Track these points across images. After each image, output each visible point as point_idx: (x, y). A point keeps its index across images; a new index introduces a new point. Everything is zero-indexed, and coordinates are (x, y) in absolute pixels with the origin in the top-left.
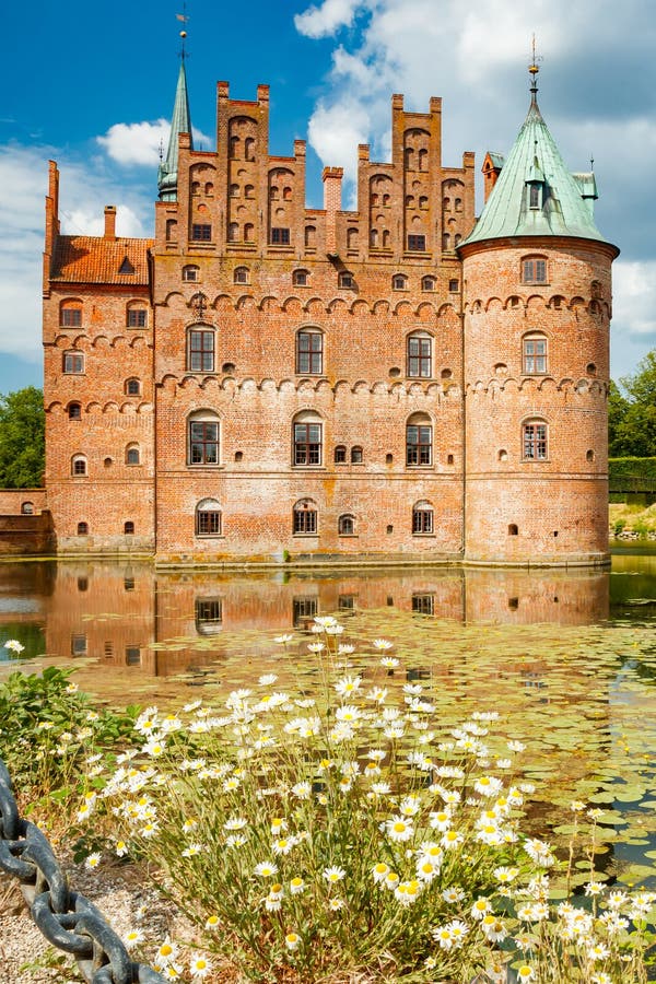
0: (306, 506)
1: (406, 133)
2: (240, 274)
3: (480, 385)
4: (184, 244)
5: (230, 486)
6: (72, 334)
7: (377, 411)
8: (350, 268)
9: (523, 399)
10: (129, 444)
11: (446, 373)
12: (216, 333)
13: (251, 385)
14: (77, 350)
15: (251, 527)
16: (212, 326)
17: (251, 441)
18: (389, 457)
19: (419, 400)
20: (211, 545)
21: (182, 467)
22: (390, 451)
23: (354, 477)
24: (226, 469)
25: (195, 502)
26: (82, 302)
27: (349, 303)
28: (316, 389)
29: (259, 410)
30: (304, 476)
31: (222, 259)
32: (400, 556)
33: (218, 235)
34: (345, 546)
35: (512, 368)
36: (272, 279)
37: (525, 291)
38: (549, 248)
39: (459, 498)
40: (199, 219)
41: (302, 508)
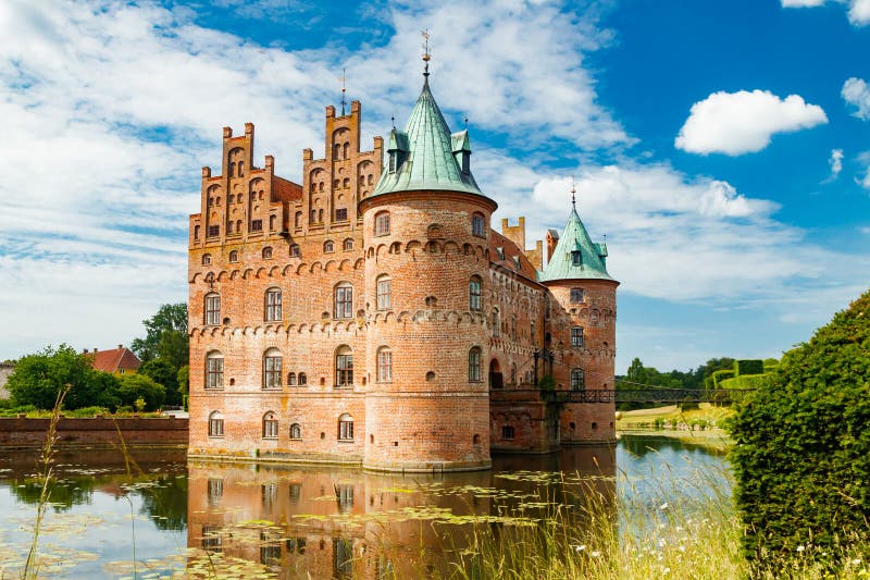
0: (271, 417)
1: (334, 133)
2: (233, 255)
4: (203, 240)
5: (227, 403)
7: (315, 346)
8: (296, 241)
9: (376, 331)
11: (362, 313)
12: (221, 298)
13: (239, 331)
15: (240, 431)
16: (218, 293)
17: (239, 371)
18: (323, 380)
19: (343, 335)
20: (218, 443)
22: (323, 376)
23: (300, 395)
24: (226, 391)
25: (208, 414)
27: (296, 267)
28: (277, 332)
29: (244, 349)
30: (266, 395)
31: (223, 247)
32: (329, 456)
33: (222, 232)
34: (294, 447)
36: (251, 258)
37: (377, 242)
38: (390, 203)
40: (212, 222)
41: (269, 418)
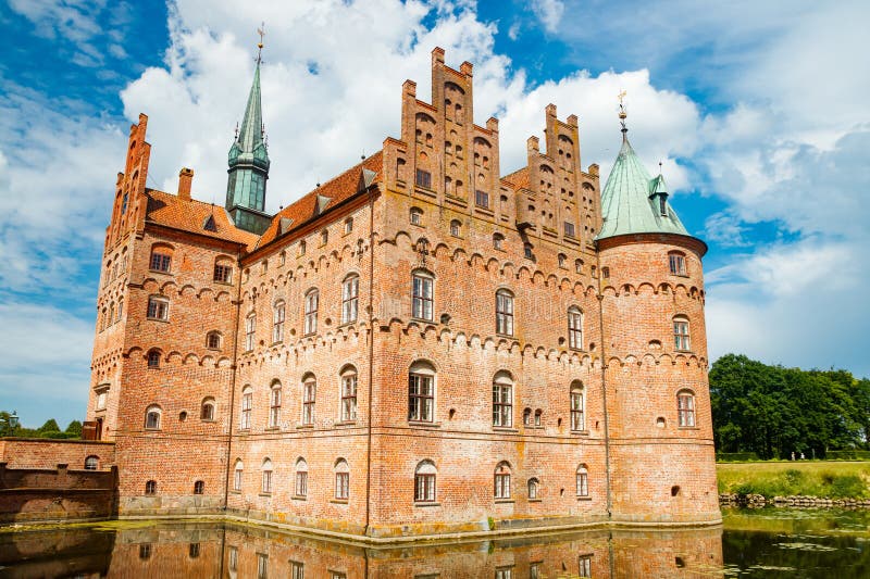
0: (502, 469)
2: (455, 225)
3: (631, 359)
4: (411, 185)
5: (445, 446)
6: (161, 278)
7: (551, 377)
8: (531, 240)
9: (677, 372)
10: (205, 399)
11: (592, 346)
12: (434, 281)
13: (461, 339)
14: (162, 296)
15: (461, 492)
16: (432, 274)
17: (463, 398)
18: (560, 421)
20: (428, 514)
21: (405, 424)
22: (560, 416)
23: (538, 440)
24: (443, 428)
25: (415, 465)
26: (173, 248)
27: (531, 272)
28: (510, 351)
29: (468, 366)
30: (501, 438)
31: (441, 208)
32: (571, 519)
33: (437, 184)
34: (533, 511)
35: (667, 343)
36: (479, 238)
37: (673, 280)
38: (685, 247)
39: (604, 462)
40: (424, 164)
41: (499, 471)
